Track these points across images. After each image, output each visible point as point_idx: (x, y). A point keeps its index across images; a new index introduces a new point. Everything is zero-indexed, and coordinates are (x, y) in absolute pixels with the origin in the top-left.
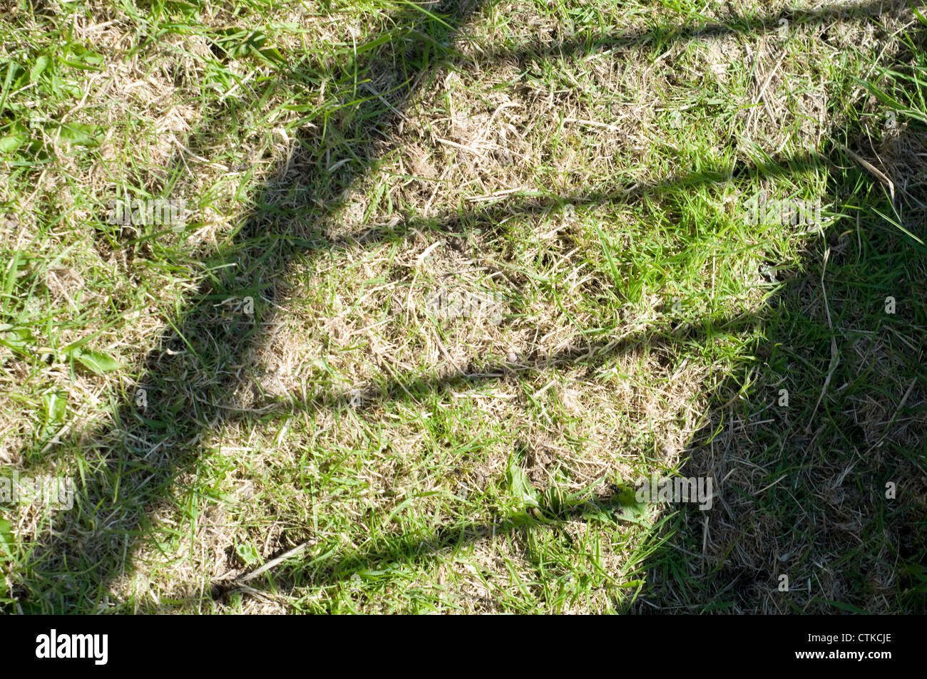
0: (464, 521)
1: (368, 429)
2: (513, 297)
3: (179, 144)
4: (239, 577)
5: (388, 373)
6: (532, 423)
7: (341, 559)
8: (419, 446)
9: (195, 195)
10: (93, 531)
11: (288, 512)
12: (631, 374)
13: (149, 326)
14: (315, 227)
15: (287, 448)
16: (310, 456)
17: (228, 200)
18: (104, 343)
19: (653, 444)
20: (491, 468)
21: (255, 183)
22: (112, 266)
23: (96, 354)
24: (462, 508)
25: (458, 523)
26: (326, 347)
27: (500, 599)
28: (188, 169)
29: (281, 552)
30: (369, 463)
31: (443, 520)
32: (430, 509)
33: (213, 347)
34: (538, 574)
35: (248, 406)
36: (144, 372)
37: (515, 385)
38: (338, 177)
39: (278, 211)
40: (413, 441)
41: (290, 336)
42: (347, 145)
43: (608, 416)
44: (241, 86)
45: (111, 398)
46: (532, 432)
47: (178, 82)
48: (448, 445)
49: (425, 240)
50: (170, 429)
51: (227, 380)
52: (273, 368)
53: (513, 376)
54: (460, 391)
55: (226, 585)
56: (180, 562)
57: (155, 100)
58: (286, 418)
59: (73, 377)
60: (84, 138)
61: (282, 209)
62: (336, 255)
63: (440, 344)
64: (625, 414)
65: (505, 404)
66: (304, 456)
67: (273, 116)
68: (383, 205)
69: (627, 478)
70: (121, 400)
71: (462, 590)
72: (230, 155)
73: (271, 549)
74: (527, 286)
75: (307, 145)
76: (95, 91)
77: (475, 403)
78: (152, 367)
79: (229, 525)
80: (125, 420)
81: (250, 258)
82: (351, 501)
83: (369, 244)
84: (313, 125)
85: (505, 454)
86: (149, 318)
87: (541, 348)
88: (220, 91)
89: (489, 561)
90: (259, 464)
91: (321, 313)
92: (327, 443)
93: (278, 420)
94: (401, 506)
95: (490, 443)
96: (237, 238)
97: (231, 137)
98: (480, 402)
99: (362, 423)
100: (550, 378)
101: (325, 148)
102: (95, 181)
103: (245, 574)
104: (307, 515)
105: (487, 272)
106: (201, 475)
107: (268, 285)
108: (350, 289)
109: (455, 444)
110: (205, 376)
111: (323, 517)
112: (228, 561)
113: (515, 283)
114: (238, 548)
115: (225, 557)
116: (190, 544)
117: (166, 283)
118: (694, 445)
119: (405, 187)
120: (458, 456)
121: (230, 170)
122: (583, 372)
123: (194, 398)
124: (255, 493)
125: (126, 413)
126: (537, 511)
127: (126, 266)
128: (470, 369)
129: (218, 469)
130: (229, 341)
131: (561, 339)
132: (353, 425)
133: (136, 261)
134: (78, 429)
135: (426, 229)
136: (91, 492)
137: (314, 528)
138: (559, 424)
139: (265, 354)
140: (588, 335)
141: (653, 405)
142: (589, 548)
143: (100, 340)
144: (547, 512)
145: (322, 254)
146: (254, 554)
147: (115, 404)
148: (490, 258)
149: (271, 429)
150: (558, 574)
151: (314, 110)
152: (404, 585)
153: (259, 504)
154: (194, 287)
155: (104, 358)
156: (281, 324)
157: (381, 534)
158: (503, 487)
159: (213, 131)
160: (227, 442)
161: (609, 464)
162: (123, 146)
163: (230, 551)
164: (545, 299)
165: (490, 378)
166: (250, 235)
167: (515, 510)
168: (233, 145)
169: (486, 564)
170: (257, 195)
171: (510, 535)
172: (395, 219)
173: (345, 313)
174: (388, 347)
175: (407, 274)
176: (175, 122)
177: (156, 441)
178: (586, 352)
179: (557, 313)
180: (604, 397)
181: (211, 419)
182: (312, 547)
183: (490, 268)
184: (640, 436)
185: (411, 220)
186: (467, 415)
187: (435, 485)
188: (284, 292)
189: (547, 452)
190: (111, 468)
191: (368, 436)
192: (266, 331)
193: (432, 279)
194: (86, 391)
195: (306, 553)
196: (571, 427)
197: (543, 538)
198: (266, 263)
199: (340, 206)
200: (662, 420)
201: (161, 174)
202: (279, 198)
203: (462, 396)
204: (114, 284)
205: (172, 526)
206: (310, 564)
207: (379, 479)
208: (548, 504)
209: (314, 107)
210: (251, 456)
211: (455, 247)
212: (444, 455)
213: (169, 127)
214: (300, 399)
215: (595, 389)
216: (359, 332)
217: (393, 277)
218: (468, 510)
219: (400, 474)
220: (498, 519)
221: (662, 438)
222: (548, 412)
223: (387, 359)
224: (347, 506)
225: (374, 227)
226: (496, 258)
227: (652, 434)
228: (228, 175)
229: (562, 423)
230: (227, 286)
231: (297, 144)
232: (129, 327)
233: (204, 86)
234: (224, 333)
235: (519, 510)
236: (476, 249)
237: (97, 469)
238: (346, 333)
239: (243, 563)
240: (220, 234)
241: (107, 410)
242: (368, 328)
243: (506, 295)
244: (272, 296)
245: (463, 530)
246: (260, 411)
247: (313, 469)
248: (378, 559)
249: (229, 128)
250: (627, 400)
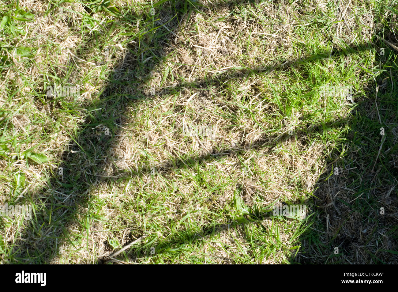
0: (214, 223)
1: (168, 182)
2: (232, 117)
3: (72, 54)
4: (111, 255)
5: (176, 156)
6: (244, 175)
7: (158, 244)
8: (192, 189)
9: (81, 77)
10: (41, 238)
11: (132, 223)
12: (289, 149)
13: (62, 140)
14: (138, 89)
15: (130, 193)
16: (141, 197)
17: (96, 79)
18: (41, 149)
19: (301, 182)
20: (226, 197)
21: (108, 70)
22: (43, 113)
23: (38, 154)
24: (213, 217)
25: (212, 224)
26: (146, 145)
27: (233, 258)
28: (77, 65)
29: (130, 242)
30: (169, 198)
31: (205, 223)
32: (198, 218)
33: (93, 148)
34: (250, 245)
35: (111, 175)
36: (61, 161)
37: (235, 158)
38: (148, 66)
39: (120, 83)
40: (189, 187)
41: (129, 141)
42: (151, 50)
43: (279, 170)
44: (99, 25)
45: (46, 175)
46: (244, 179)
47: (70, 25)
48: (205, 188)
49: (190, 93)
50: (75, 188)
51: (100, 163)
52: (121, 156)
53: (234, 154)
54: (210, 162)
55: (105, 259)
56: (82, 249)
57: (60, 34)
58: (129, 180)
59: (27, 166)
60: (27, 53)
61: (122, 82)
62: (148, 102)
63: (199, 140)
64: (287, 168)
65: (231, 167)
66: (138, 197)
67: (115, 39)
68: (169, 77)
69: (290, 198)
70: (51, 175)
71: (215, 255)
72: (96, 58)
73: (125, 241)
74: (239, 111)
75: (132, 51)
76: (31, 31)
77: (217, 167)
78: (65, 159)
79: (105, 231)
80: (53, 184)
81: (108, 105)
82: (161, 216)
83: (163, 96)
84: (134, 42)
85: (232, 190)
86: (62, 136)
87: (247, 140)
88: (90, 28)
89: (227, 240)
90: (117, 202)
91: (143, 129)
92: (149, 190)
93: (125, 180)
94: (185, 217)
95: (225, 186)
96: (101, 97)
97: (96, 49)
98: (219, 167)
99: (165, 180)
100: (251, 154)
101: (140, 52)
102: (33, 73)
103: (113, 253)
104: (141, 224)
105: (219, 106)
106: (90, 208)
107: (117, 118)
108: (156, 117)
109: (208, 187)
110: (90, 162)
111: (149, 225)
112: (105, 248)
113: (233, 110)
114: (109, 241)
115: (103, 246)
116: (87, 241)
117: (69, 119)
118: (320, 181)
119: (179, 68)
120: (210, 193)
121: (97, 65)
122: (267, 150)
123: (85, 172)
124: (116, 215)
125: (53, 181)
126: (248, 216)
127: (50, 112)
128: (214, 152)
129: (98, 205)
130: (100, 145)
131: (256, 135)
132: (161, 181)
133: (54, 110)
134: (31, 190)
135: (190, 87)
136: (39, 219)
137: (145, 230)
138: (256, 175)
139: (117, 150)
140: (268, 132)
141: (300, 163)
142: (274, 232)
143: (40, 148)
144: (253, 216)
145: (142, 102)
146: (117, 244)
147: (48, 177)
148: (220, 99)
149: (122, 185)
150: (260, 245)
151: (134, 35)
152: (188, 254)
153: (118, 220)
154: (82, 121)
155: (42, 156)
156: (124, 135)
157: (176, 231)
158: (232, 206)
159: (88, 47)
160: (102, 192)
161: (281, 192)
162: (46, 56)
163: (106, 243)
164: (247, 117)
165: (223, 155)
166: (107, 95)
167: (238, 216)
168: (97, 53)
169: (226, 242)
170: (110, 76)
171: (237, 228)
172: (175, 84)
173: (154, 128)
174: (175, 143)
175: (182, 109)
176: (69, 44)
177: (68, 194)
178: (267, 141)
179: (253, 123)
180: (277, 161)
181: (93, 182)
182: (144, 239)
183: (221, 104)
184: (295, 178)
185: (183, 83)
186: (213, 173)
187: (200, 207)
188: (125, 120)
189: (252, 188)
190: (48, 208)
191: (168, 185)
192: (117, 139)
193: (194, 110)
194: (34, 172)
195: (141, 242)
196: (263, 176)
197: (252, 228)
198: (116, 108)
199: (149, 79)
200: (304, 170)
201: (64, 68)
202: (120, 77)
203: (210, 164)
204: (45, 121)
205: (78, 233)
206: (144, 247)
207: (174, 205)
208: (253, 213)
209: (134, 33)
210: (113, 198)
211: (204, 95)
212: (203, 192)
213: (67, 46)
214: (135, 170)
215: (273, 158)
216: (161, 137)
217: (176, 111)
218: (217, 218)
219: (184, 203)
220: (231, 221)
221: (305, 179)
222: (251, 170)
223: (175, 149)
224: (159, 219)
225: (165, 88)
226: (223, 99)
227: (300, 177)
228: (96, 67)
229: (258, 175)
230: (98, 119)
231: (127, 51)
232: (53, 141)
233: (82, 26)
234: (98, 141)
235: (240, 216)
236: (214, 96)
237: (41, 209)
238: (155, 138)
239: (112, 248)
240: (93, 95)
241: (45, 180)
242: (165, 135)
243: (229, 116)
244: (119, 123)
245: (215, 227)
246: (116, 177)
247: (143, 203)
248: (175, 243)
249: (95, 45)
250: (288, 162)
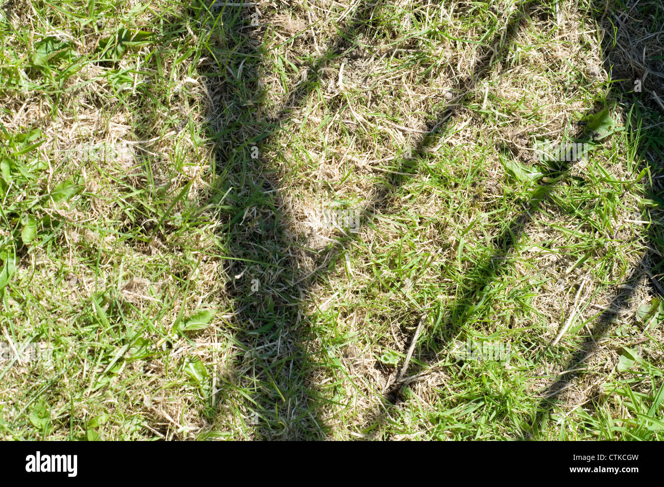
0: (505, 224)
1: (399, 218)
2: (418, 58)
3: (131, 143)
4: (397, 376)
5: (381, 172)
6: (496, 127)
7: (451, 312)
8: (439, 202)
9: (170, 165)
10: (286, 427)
11: (392, 311)
12: (530, 43)
13: (211, 271)
14: (259, 121)
15: (359, 273)
16: (378, 266)
17: (192, 151)
18: (192, 305)
19: (581, 75)
20: (494, 177)
21: (199, 126)
22: (157, 255)
23: (193, 317)
24: (498, 217)
25: (503, 228)
26: (330, 189)
27: (568, 253)
28: (151, 153)
29: (410, 339)
30: (417, 239)
31: (492, 234)
32: (478, 234)
33: (261, 250)
34: (579, 217)
35: (314, 268)
36: (232, 302)
37: (465, 112)
38: (247, 77)
39: (228, 131)
40: (433, 201)
41: (302, 202)
42: (235, 53)
43: (538, 81)
44: (138, 73)
45: (226, 335)
46: (501, 132)
47: (98, 104)
48: (456, 185)
49: (333, 69)
50: (279, 323)
51: (287, 263)
52: (309, 232)
53: (459, 108)
54: (435, 145)
55: (394, 388)
56: (354, 400)
57: (94, 128)
58: (343, 256)
59: (192, 343)
60: (71, 190)
61: (229, 127)
62: (286, 127)
63: (397, 126)
64: (547, 71)
65: (469, 129)
66: (374, 269)
67: (174, 75)
68: (289, 70)
69: (582, 110)
70: (233, 331)
71: (540, 267)
72: (169, 122)
73: (402, 342)
74: (420, 43)
75: (211, 74)
76: (52, 155)
77: (450, 145)
78: (234, 294)
79: (364, 351)
80: (246, 341)
81: (236, 175)
82: (426, 271)
83: (301, 102)
84: (204, 59)
85: (496, 160)
86: (206, 266)
87: (462, 75)
88: (129, 88)
89: (541, 235)
90: (351, 297)
91: (309, 171)
92: (382, 249)
93: (338, 261)
94: (460, 248)
95: (481, 162)
96: (218, 170)
97: (161, 110)
98: (453, 141)
99: (392, 217)
100: (484, 87)
101: (223, 67)
102: (100, 211)
103: (399, 371)
104: (406, 303)
105: (388, 56)
106: (321, 335)
107: (262, 183)
108: (313, 140)
109: (459, 181)
110: (272, 273)
111: (418, 296)
112: (382, 372)
113: (411, 48)
114: (382, 360)
115: (378, 372)
116: (350, 383)
117: (198, 236)
118: (607, 53)
119: (293, 47)
120: (469, 187)
121: (177, 131)
122: (500, 67)
123: (277, 292)
124: (364, 317)
125: (242, 337)
126: (545, 179)
127: (165, 247)
128: (430, 126)
129: (328, 322)
130: (267, 238)
131: (469, 58)
132: (388, 223)
133: (168, 239)
134: (222, 372)
135: (328, 62)
136: (263, 404)
137: (418, 308)
138: (513, 113)
139: (296, 226)
140: (483, 42)
141: (560, 50)
142: (596, 174)
143: (188, 305)
144: (551, 174)
145: (277, 133)
146: (395, 355)
147: (231, 337)
148: (383, 46)
149: (339, 270)
150: (591, 207)
151: (196, 49)
152: (502, 296)
153: (371, 321)
154: (218, 223)
155: (201, 315)
156: (290, 199)
157: (462, 276)
158: (511, 182)
159: (146, 116)
160: (320, 301)
161: (565, 111)
162: (99, 173)
163: (378, 366)
164: (438, 42)
165: (446, 121)
166: (224, 161)
167: (531, 190)
168: (166, 114)
169: (541, 239)
170: (207, 132)
171: (541, 208)
172: (304, 73)
173: (323, 158)
174: (367, 156)
175: (340, 100)
176: (118, 131)
177: (277, 338)
178: (491, 53)
179: (453, 45)
180: (526, 72)
181: (298, 296)
182: (426, 320)
183: (387, 52)
184: (569, 76)
185: (314, 65)
186: (452, 157)
187: (470, 217)
188: (275, 178)
189: (521, 137)
190: (263, 379)
191: (402, 222)
192: (285, 212)
193: (359, 90)
194: (207, 344)
195: (426, 327)
196: (522, 108)
197: (563, 192)
198: (249, 169)
199: (263, 94)
200: (573, 55)
201: (137, 171)
202: (222, 122)
203: (439, 147)
204: (167, 264)
205: (331, 381)
206: (434, 331)
207: (432, 243)
208: (548, 168)
209: (195, 47)
210: (342, 297)
211: (355, 58)
212: (459, 194)
213: (117, 137)
214: (341, 236)
215: (517, 71)
216: (342, 162)
217: (333, 109)
218: (503, 215)
219: (442, 229)
220: (526, 204)
221: (583, 66)
222: (500, 111)
223: (373, 165)
224: (426, 277)
225: (295, 89)
226: (387, 42)
227: (575, 69)
228: (179, 135)
229: (514, 111)
230: (237, 205)
231: (204, 79)
232: (200, 283)
233: (117, 93)
234: (261, 235)
235: (533, 187)
236: (369, 48)
237: (255, 388)
238: (334, 170)
239: (393, 366)
240: (206, 176)
241: (230, 345)
242: (345, 155)
243: (412, 60)
244: (269, 186)
245: (510, 230)
246: (324, 264)
247: (387, 273)
248: (473, 293)
249: (154, 106)
250: (542, 61)
